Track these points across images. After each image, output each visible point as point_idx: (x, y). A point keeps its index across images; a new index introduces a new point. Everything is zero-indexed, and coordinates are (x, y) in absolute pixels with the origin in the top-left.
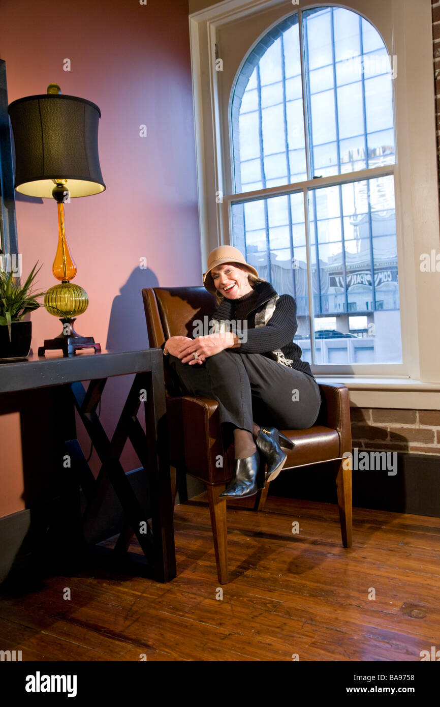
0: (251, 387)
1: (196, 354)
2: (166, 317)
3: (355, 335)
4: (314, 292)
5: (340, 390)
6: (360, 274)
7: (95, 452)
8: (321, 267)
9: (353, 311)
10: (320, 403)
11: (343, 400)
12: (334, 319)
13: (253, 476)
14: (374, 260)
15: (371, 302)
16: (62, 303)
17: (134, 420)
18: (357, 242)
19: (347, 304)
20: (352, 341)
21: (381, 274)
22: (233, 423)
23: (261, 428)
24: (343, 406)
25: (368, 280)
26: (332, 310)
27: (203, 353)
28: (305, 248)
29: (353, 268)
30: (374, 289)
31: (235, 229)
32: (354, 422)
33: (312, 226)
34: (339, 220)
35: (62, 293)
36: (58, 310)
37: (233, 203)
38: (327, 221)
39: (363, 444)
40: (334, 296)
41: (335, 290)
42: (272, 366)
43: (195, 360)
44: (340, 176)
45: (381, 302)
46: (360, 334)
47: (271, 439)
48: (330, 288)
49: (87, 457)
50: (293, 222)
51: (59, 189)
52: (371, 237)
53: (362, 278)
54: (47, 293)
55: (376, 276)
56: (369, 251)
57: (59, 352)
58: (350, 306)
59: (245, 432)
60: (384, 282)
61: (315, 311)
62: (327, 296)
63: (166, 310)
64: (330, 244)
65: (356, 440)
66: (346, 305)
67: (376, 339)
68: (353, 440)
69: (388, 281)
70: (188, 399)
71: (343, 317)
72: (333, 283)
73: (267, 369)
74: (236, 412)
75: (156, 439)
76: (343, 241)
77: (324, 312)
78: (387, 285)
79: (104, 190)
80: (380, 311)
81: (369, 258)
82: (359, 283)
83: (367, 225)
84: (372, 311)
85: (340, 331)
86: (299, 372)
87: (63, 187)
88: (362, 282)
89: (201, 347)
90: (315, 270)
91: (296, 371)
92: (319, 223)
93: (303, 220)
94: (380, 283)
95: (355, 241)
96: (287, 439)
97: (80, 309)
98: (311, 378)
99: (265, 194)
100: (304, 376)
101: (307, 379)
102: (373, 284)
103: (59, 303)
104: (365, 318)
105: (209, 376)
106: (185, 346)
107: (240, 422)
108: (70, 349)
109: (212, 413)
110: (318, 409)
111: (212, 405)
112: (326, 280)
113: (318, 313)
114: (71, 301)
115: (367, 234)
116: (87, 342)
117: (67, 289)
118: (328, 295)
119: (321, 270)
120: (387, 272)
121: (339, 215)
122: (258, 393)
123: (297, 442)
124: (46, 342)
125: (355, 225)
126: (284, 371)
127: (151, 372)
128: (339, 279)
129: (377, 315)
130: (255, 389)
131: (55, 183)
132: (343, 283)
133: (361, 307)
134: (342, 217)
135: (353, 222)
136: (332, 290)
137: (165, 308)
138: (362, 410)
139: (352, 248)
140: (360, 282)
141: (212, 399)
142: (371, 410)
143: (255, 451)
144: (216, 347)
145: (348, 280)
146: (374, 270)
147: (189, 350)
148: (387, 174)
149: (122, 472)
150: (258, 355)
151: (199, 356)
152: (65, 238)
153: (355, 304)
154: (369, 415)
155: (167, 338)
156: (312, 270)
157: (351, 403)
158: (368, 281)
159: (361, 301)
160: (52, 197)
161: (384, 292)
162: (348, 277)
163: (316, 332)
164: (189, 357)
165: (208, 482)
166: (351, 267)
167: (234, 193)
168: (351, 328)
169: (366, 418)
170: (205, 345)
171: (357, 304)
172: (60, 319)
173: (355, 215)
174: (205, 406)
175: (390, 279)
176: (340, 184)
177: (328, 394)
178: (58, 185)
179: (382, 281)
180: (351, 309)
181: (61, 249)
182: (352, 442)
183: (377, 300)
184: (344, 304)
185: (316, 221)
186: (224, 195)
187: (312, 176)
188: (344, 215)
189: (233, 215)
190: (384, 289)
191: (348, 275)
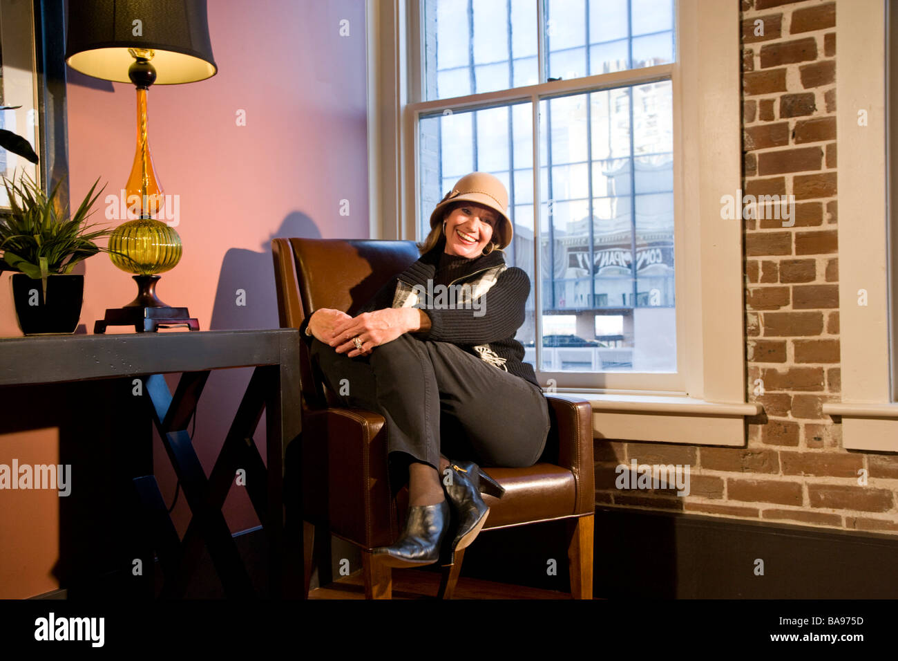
0: (441, 398)
1: (358, 341)
2: (308, 285)
3: (604, 343)
4: (544, 276)
5: (579, 407)
6: (614, 252)
7: (182, 498)
8: (556, 238)
9: (602, 306)
10: (548, 428)
11: (584, 423)
12: (573, 318)
13: (435, 533)
14: (637, 231)
15: (631, 295)
16: (137, 251)
17: (249, 445)
18: (612, 202)
19: (594, 296)
20: (600, 353)
21: (646, 253)
22: (408, 452)
23: (450, 462)
24: (583, 432)
25: (627, 259)
26: (570, 304)
27: (370, 339)
28: (532, 207)
29: (605, 242)
30: (636, 274)
31: (423, 157)
32: (599, 463)
33: (543, 175)
34: (586, 166)
35: (139, 234)
36: (130, 259)
37: (422, 116)
38: (566, 167)
39: (612, 498)
40: (573, 283)
41: (577, 273)
42: (475, 366)
43: (358, 351)
44: (589, 78)
45: (645, 295)
46: (612, 343)
47: (466, 482)
48: (568, 269)
49: (168, 507)
50: (516, 166)
51: (141, 67)
52: (633, 195)
53: (617, 257)
54: (114, 232)
55: (638, 255)
56: (628, 217)
57: (130, 329)
58: (598, 300)
59: (426, 469)
60: (650, 264)
61: (545, 304)
62: (563, 283)
63: (308, 274)
64: (571, 204)
65: (601, 491)
66: (591, 298)
67: (636, 350)
68: (598, 491)
69: (656, 262)
70: (336, 412)
71: (587, 315)
72: (574, 263)
73: (468, 370)
74: (414, 434)
75: (283, 475)
76: (591, 198)
77: (559, 306)
78: (654, 269)
79: (215, 74)
80: (644, 307)
81: (628, 227)
82: (612, 264)
83: (628, 178)
84: (632, 307)
85: (582, 336)
86: (518, 378)
87: (146, 64)
88: (617, 262)
89: (366, 330)
90: (547, 243)
91: (514, 376)
92: (554, 170)
93: (531, 165)
94: (644, 265)
95: (609, 199)
96: (492, 482)
97: (167, 261)
98: (536, 389)
99: (473, 103)
100: (527, 385)
101: (530, 390)
102: (633, 267)
103: (133, 251)
104: (620, 318)
105: (375, 376)
106: (341, 328)
107: (420, 450)
108: (148, 324)
109: (374, 435)
110: (545, 440)
111: (374, 422)
112: (563, 257)
113: (549, 306)
114: (153, 249)
115: (628, 190)
116: (177, 316)
117: (147, 228)
118: (565, 281)
119: (556, 242)
120: (655, 249)
121: (586, 158)
122: (452, 408)
123: (509, 488)
124: (108, 312)
125: (610, 177)
126: (495, 376)
127: (278, 366)
128: (583, 257)
129: (638, 313)
130: (447, 402)
131: (133, 57)
132: (589, 264)
133: (614, 301)
134: (590, 162)
135: (605, 170)
136: (571, 273)
137: (307, 269)
138: (613, 443)
139: (606, 211)
140: (615, 263)
141: (375, 412)
142: (626, 445)
143: (442, 499)
144: (392, 330)
145: (596, 259)
146: (636, 246)
147: (348, 334)
148: (662, 79)
149: (229, 533)
150: (451, 345)
151: (363, 344)
152: (147, 146)
153: (605, 297)
154: (623, 451)
155: (308, 316)
156: (542, 243)
157: (596, 432)
158: (626, 262)
159: (615, 292)
160: (130, 81)
161: (651, 278)
162: (596, 254)
163: (544, 337)
164: (347, 345)
165: (363, 547)
166: (601, 240)
167: (424, 100)
168: (598, 333)
169: (618, 456)
170: (374, 326)
171: (609, 297)
172: (134, 277)
173: (610, 160)
174: (365, 422)
175: (660, 260)
176: (588, 91)
177: (561, 413)
178: (140, 59)
179: (648, 263)
180: (599, 304)
181: (140, 162)
182: (596, 494)
183: (639, 291)
184: (588, 295)
185: (550, 166)
186: (408, 101)
187: (547, 78)
188: (594, 158)
189: (422, 135)
190: (650, 274)
191: (595, 252)
